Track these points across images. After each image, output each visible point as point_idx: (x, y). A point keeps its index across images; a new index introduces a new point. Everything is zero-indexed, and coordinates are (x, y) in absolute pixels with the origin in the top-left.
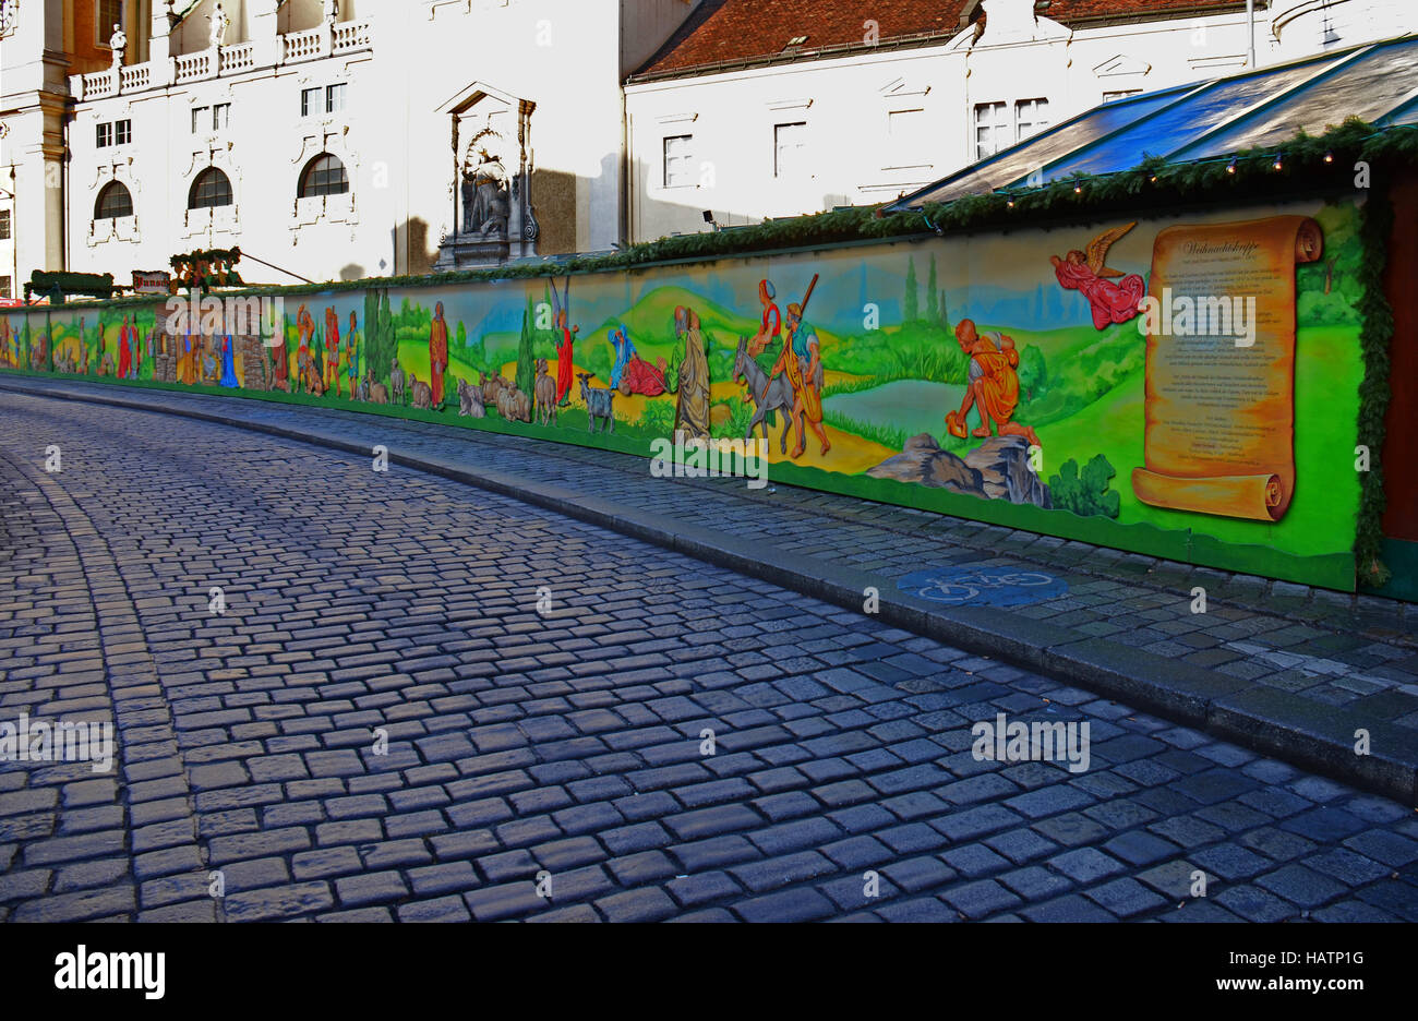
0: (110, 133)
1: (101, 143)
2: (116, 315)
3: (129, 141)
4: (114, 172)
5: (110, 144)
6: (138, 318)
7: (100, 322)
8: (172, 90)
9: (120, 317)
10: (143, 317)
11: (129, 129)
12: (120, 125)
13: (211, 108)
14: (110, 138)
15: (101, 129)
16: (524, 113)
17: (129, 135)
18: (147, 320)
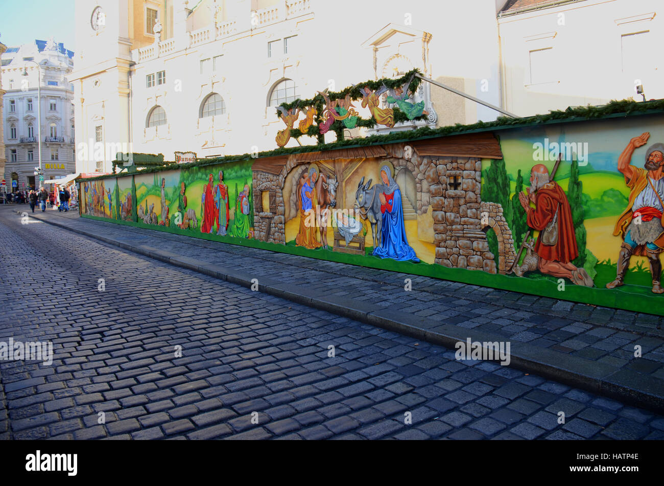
0: (154, 79)
1: (149, 85)
2: (200, 175)
3: (164, 83)
4: (156, 101)
5: (154, 85)
6: (227, 175)
7: (181, 182)
8: (188, 51)
9: (204, 176)
10: (234, 174)
11: (164, 76)
12: (160, 74)
13: (212, 59)
14: (154, 82)
15: (149, 77)
16: (424, 41)
17: (164, 79)
18: (237, 178)
